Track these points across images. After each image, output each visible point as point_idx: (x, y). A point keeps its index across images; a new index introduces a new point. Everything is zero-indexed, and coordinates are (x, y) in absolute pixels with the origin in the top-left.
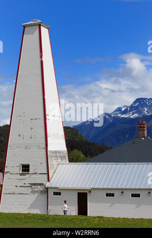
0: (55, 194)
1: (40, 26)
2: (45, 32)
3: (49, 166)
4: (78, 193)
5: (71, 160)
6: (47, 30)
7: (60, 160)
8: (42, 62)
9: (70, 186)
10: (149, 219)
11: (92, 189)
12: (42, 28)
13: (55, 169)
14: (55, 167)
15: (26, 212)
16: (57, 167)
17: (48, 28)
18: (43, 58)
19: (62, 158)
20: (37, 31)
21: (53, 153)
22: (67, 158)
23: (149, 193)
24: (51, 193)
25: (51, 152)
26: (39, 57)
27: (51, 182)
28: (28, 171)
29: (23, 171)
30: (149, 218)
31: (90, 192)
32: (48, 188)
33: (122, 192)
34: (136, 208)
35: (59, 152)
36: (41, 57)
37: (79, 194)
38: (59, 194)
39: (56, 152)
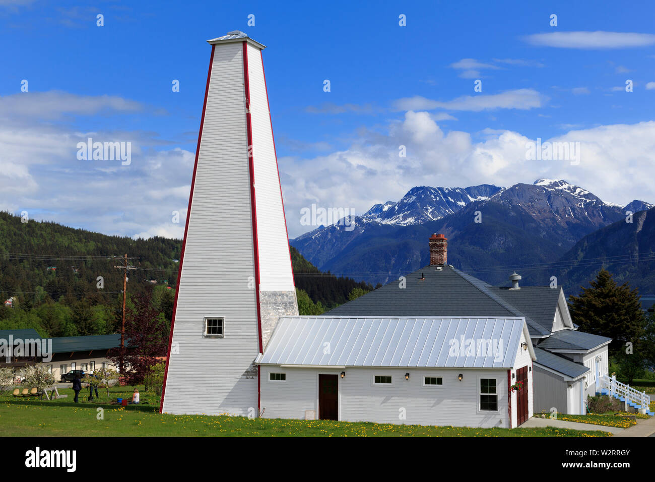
0: (274, 377)
1: (245, 43)
2: (254, 55)
3: (262, 321)
4: (320, 376)
5: (304, 310)
6: (259, 52)
7: (283, 310)
8: (248, 116)
9: (304, 362)
10: (463, 428)
11: (348, 368)
12: (249, 48)
13: (273, 328)
14: (274, 323)
15: (218, 412)
16: (277, 323)
17: (260, 49)
18: (251, 108)
19: (287, 305)
20: (240, 54)
21: (269, 296)
22: (296, 307)
23: (461, 375)
24: (265, 375)
25: (265, 294)
26: (243, 105)
27: (265, 353)
28: (220, 331)
29: (209, 332)
30: (462, 426)
31: (344, 373)
32: (259, 366)
33: (408, 375)
34: (434, 405)
35: (282, 294)
36: (247, 106)
37: (322, 378)
38: (282, 377)
39: (275, 294)
